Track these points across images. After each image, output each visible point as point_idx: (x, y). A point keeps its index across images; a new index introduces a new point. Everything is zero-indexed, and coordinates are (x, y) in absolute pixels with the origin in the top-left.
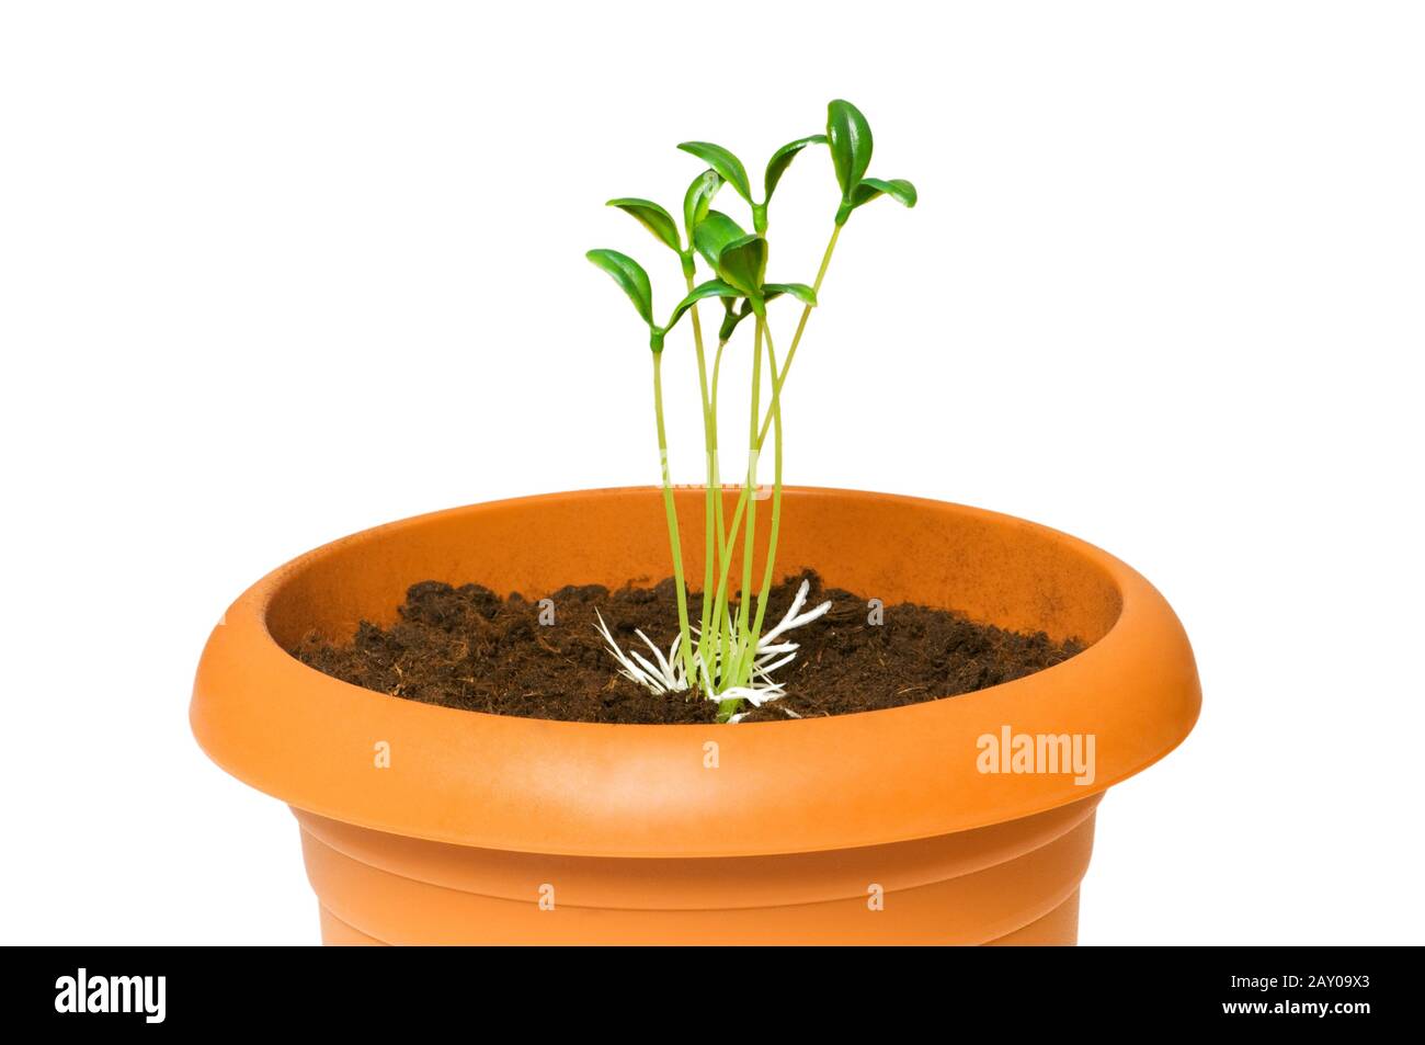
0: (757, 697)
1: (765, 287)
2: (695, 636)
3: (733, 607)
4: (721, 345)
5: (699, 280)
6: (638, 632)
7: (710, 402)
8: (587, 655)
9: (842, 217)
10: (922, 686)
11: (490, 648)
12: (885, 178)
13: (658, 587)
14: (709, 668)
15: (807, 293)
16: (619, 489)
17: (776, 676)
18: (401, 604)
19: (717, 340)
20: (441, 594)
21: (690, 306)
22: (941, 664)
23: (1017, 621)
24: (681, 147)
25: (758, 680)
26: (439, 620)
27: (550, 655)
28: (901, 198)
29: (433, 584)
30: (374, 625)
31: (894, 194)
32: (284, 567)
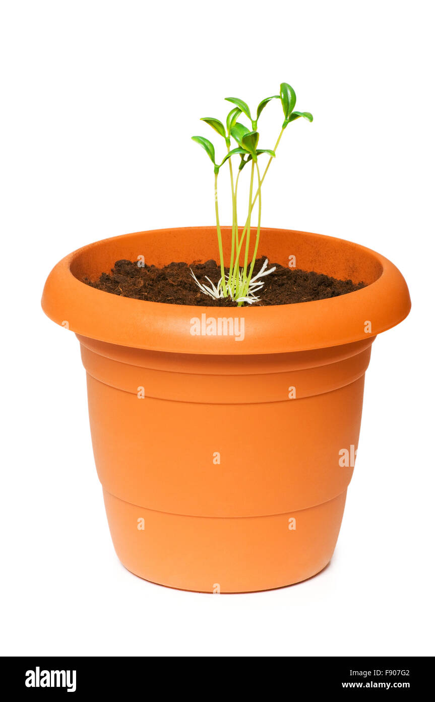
0: (250, 300)
1: (257, 150)
2: (227, 279)
3: (241, 268)
4: (239, 172)
5: (232, 148)
6: (206, 277)
7: (235, 192)
8: (186, 286)
9: (285, 125)
10: (310, 297)
11: (151, 283)
12: (302, 111)
13: (206, 263)
14: (232, 290)
15: (272, 153)
16: (191, 227)
17: (256, 294)
18: (112, 268)
19: (238, 170)
20: (128, 264)
21: (228, 157)
22: (316, 290)
23: (340, 276)
24: (226, 99)
25: (250, 295)
26: (128, 273)
27: (172, 285)
28: (307, 118)
29: (125, 261)
30: (107, 274)
31: (305, 117)
32: (73, 253)
